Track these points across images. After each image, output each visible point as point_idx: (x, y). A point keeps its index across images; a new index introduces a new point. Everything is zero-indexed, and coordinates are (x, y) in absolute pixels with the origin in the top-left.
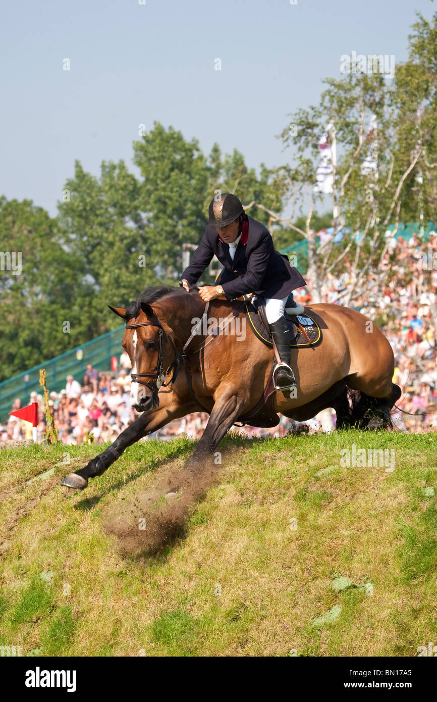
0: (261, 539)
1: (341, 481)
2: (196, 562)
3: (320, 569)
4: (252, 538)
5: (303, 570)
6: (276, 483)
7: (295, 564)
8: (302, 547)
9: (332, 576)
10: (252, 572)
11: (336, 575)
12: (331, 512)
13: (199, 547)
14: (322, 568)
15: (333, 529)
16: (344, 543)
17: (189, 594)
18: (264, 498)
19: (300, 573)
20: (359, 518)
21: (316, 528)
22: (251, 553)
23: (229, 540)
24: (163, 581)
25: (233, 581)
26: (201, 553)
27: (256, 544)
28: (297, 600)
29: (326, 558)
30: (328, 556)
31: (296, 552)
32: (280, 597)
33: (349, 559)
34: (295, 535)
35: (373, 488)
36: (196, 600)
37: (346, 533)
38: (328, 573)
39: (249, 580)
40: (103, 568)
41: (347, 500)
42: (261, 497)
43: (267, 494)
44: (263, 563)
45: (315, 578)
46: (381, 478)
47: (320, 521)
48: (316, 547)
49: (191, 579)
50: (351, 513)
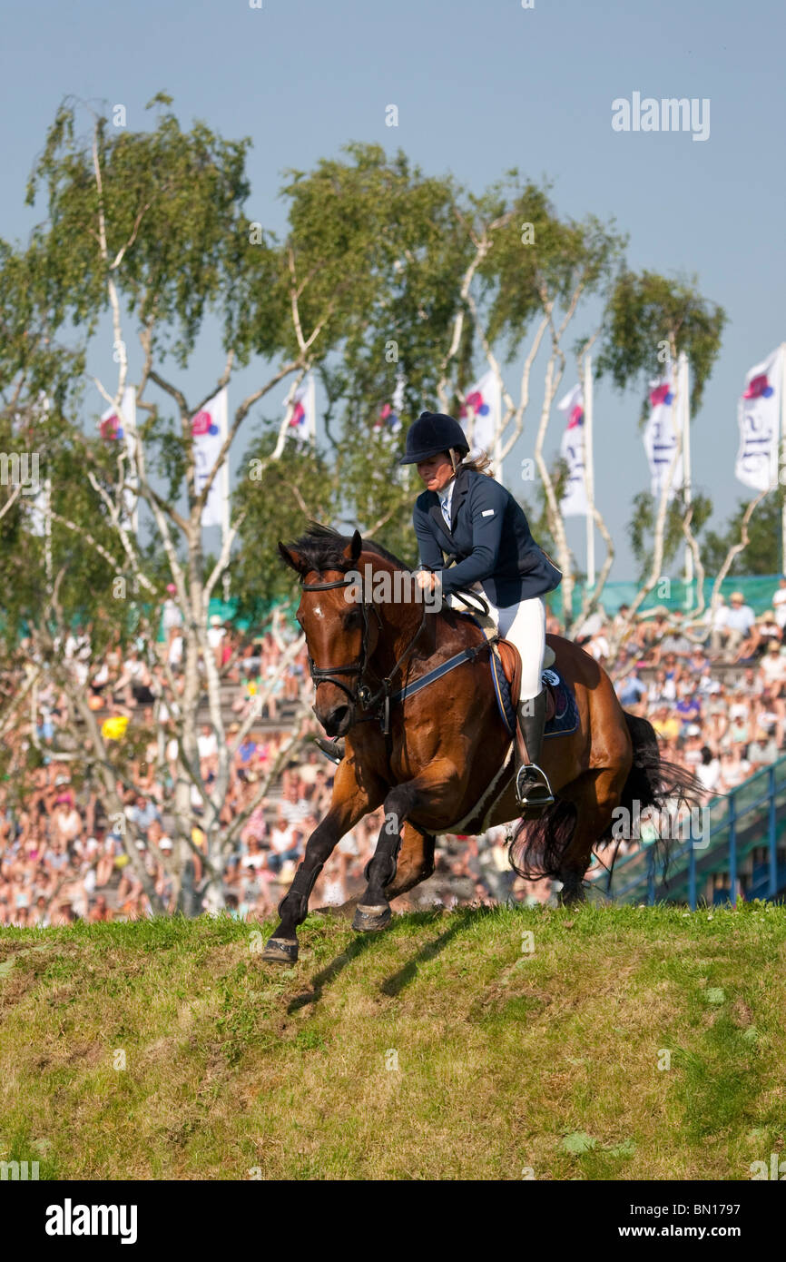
0: (427, 1071)
1: (550, 978)
2: (314, 1110)
3: (538, 1120)
4: (411, 1071)
5: (508, 1121)
6: (433, 983)
7: (494, 1112)
8: (504, 1085)
9: (560, 1131)
10: (419, 1126)
11: (567, 1130)
12: (544, 1029)
13: (318, 1085)
14: (542, 1118)
15: (554, 1055)
16: (577, 1077)
17: (312, 1161)
18: (418, 1007)
19: (506, 1127)
20: (597, 1038)
21: (523, 1054)
22: (412, 1094)
23: (371, 1074)
24: (261, 1141)
25: (388, 1140)
26: (323, 1095)
27: (420, 1080)
28: (504, 1170)
29: (546, 1103)
30: (550, 1098)
31: (493, 1092)
32: (474, 1165)
33: (586, 1102)
34: (488, 1066)
35: (612, 990)
36: (325, 1171)
37: (576, 1062)
38: (553, 1126)
39: (416, 1139)
40: (148, 1120)
41: (568, 1009)
42: (412, 1005)
43: (422, 1001)
44: (438, 1111)
45: (533, 1134)
46: (622, 975)
47: (526, 1044)
48: (528, 1085)
49: (310, 1137)
50: (580, 1030)
